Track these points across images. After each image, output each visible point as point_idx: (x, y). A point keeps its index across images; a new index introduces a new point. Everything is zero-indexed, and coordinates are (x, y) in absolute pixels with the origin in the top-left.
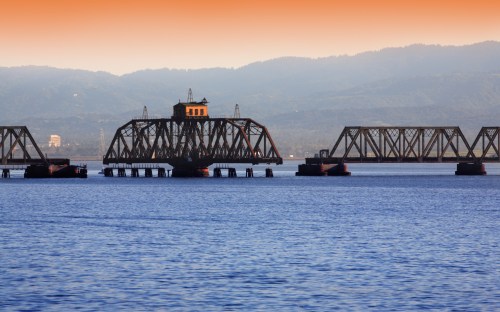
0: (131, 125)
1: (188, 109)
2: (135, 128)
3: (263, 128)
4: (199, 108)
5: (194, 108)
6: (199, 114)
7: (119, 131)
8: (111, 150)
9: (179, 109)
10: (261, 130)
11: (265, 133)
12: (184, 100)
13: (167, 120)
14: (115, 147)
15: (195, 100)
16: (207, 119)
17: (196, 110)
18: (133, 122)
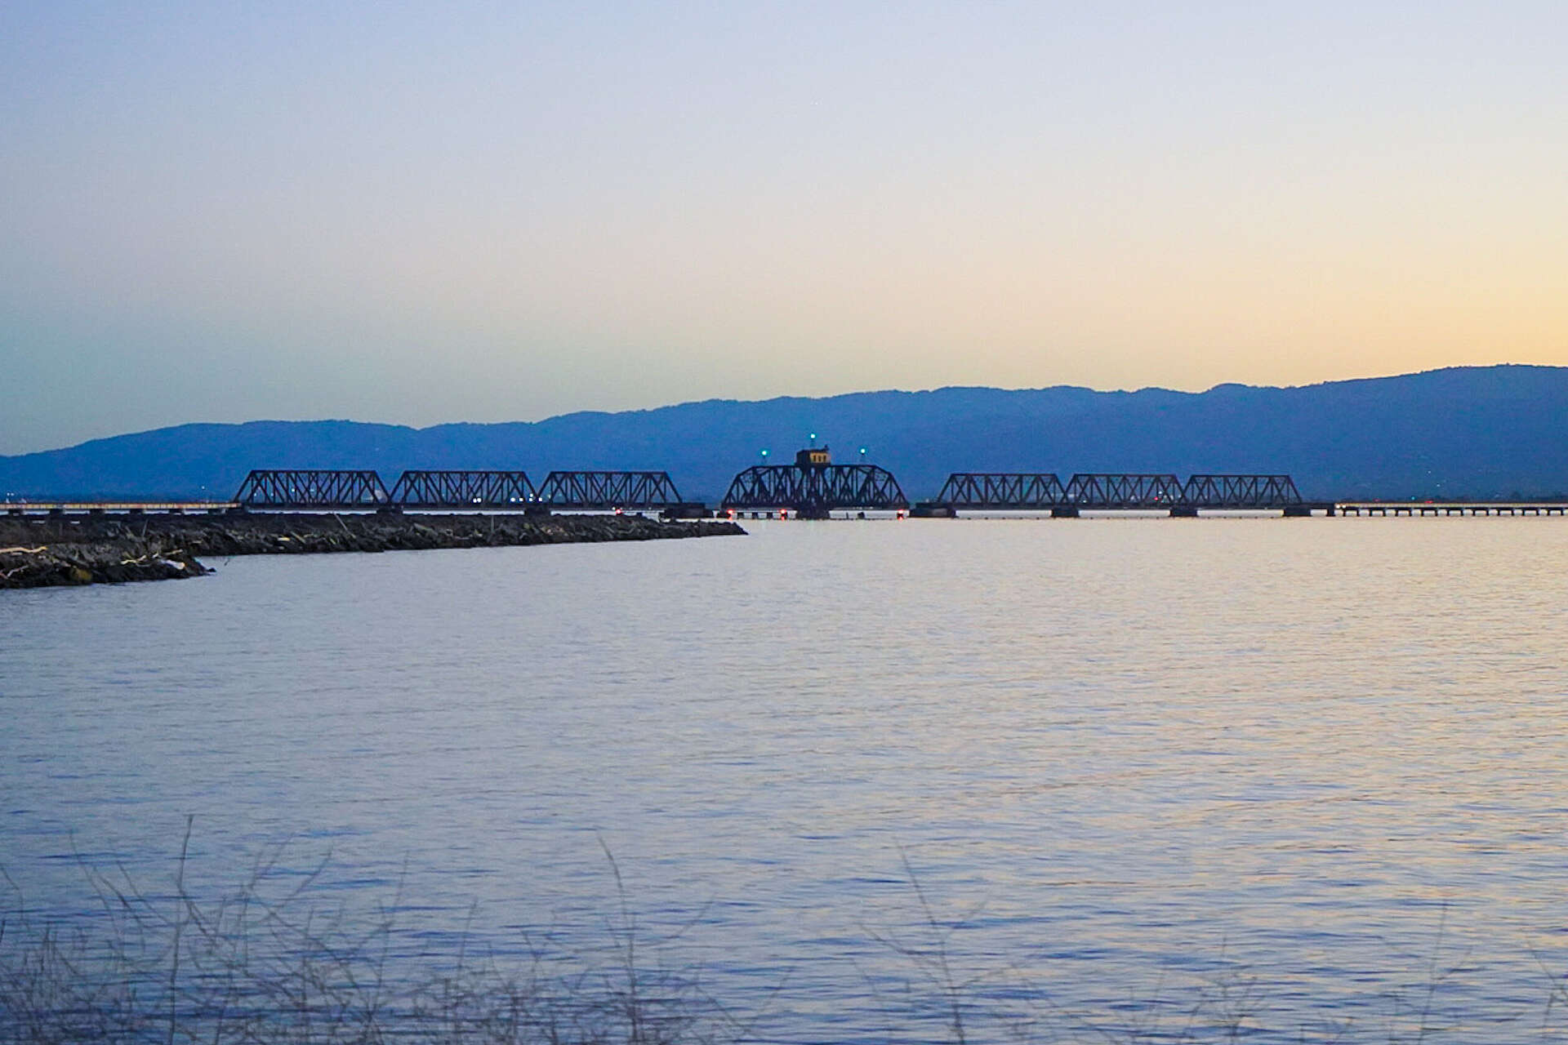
0: (751, 472)
1: (812, 455)
2: (755, 473)
3: (890, 474)
4: (822, 455)
5: (818, 455)
6: (822, 460)
7: (739, 476)
8: (730, 494)
9: (803, 456)
10: (887, 476)
11: (891, 478)
12: (808, 448)
13: (791, 467)
14: (734, 492)
15: (817, 448)
16: (829, 465)
17: (820, 458)
18: (754, 469)
